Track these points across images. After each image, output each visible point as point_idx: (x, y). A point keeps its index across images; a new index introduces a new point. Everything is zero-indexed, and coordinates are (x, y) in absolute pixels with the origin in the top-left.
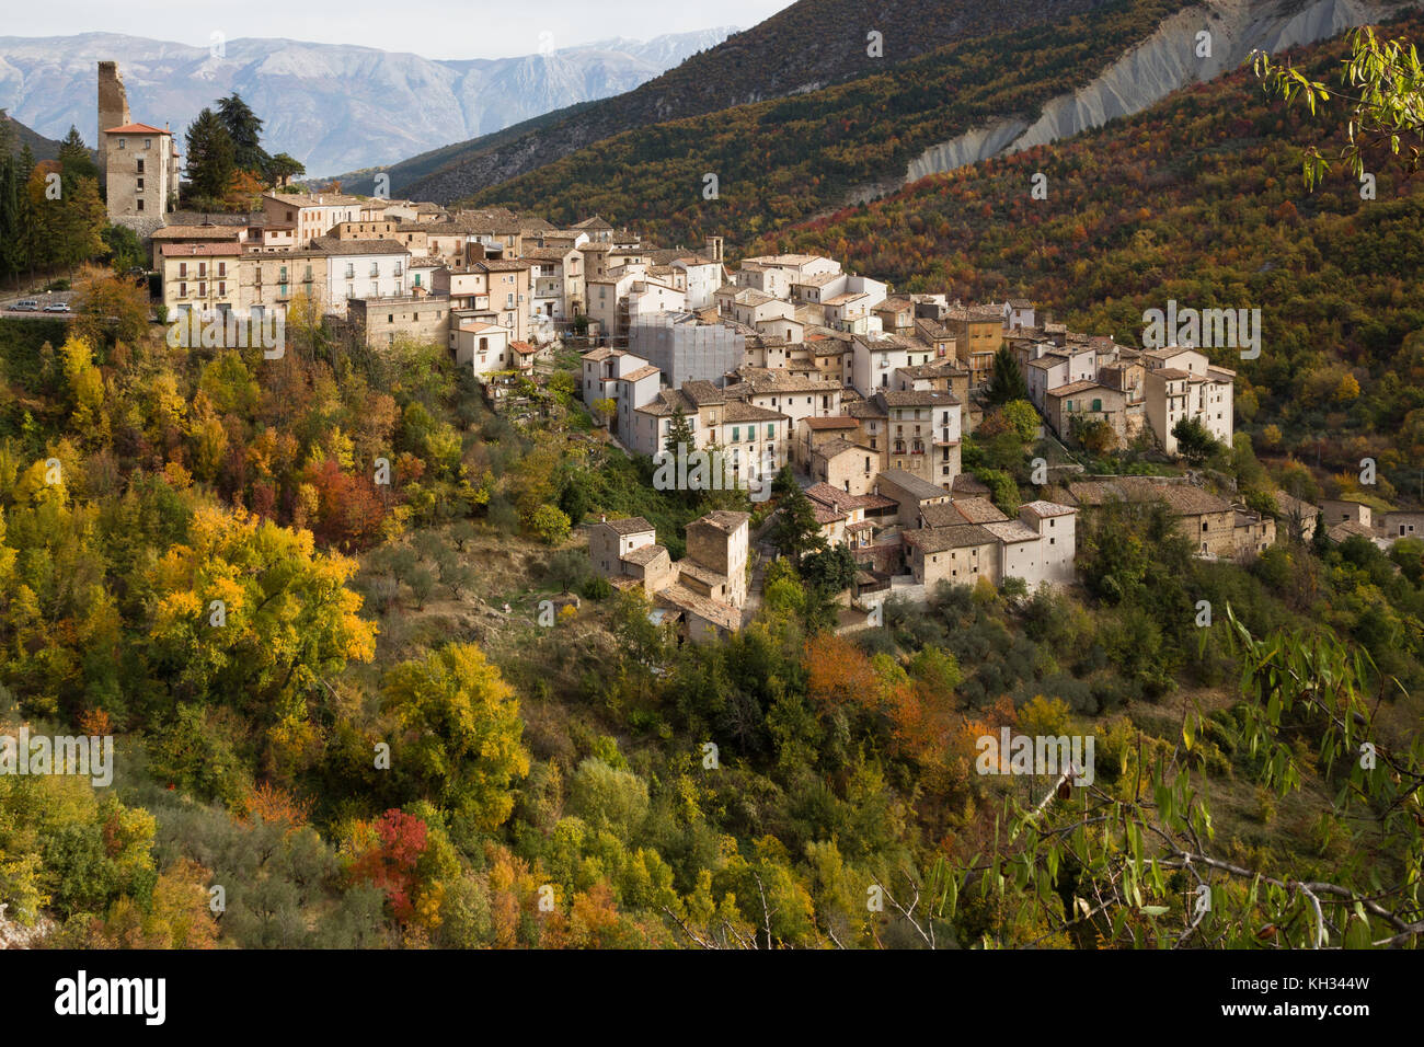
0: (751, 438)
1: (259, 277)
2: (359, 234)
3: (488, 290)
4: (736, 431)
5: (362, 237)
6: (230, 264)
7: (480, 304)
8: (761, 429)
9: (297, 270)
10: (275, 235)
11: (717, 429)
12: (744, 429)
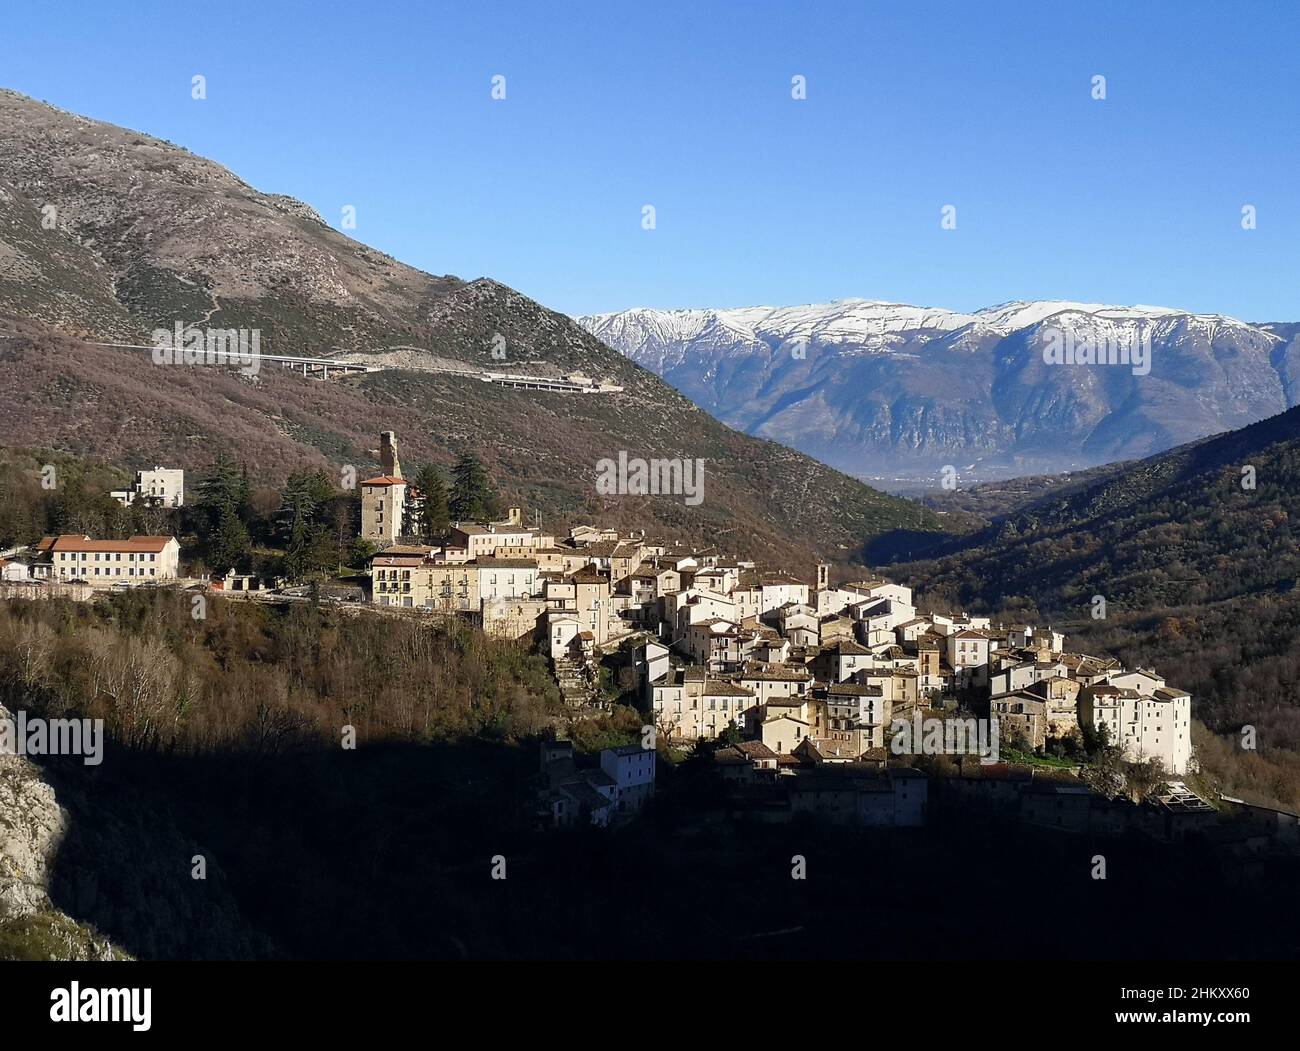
0: (725, 707)
1: (431, 580)
2: (509, 555)
3: (576, 596)
4: (713, 702)
5: (511, 556)
6: (412, 571)
7: (569, 605)
8: (733, 701)
9: (457, 575)
10: (452, 553)
11: (698, 699)
12: (719, 700)
